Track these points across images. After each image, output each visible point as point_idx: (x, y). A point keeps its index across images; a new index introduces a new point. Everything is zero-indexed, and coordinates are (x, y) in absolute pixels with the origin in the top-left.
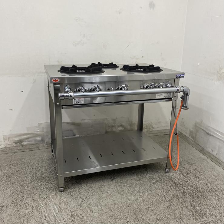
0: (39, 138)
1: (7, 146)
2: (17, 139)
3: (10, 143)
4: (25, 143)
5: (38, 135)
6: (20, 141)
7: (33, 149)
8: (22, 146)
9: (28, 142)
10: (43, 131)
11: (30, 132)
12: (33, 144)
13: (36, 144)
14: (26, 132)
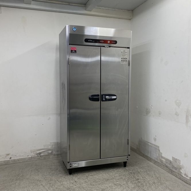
0: (50, 152)
1: (33, 156)
2: (38, 152)
3: (34, 155)
4: (42, 155)
5: (49, 150)
6: (40, 153)
7: (47, 158)
8: (40, 156)
9: (44, 154)
10: (52, 147)
11: (45, 148)
12: (46, 155)
13: (49, 155)
14: (43, 148)
